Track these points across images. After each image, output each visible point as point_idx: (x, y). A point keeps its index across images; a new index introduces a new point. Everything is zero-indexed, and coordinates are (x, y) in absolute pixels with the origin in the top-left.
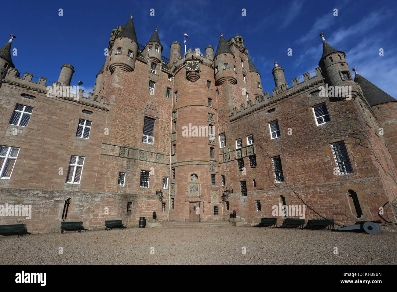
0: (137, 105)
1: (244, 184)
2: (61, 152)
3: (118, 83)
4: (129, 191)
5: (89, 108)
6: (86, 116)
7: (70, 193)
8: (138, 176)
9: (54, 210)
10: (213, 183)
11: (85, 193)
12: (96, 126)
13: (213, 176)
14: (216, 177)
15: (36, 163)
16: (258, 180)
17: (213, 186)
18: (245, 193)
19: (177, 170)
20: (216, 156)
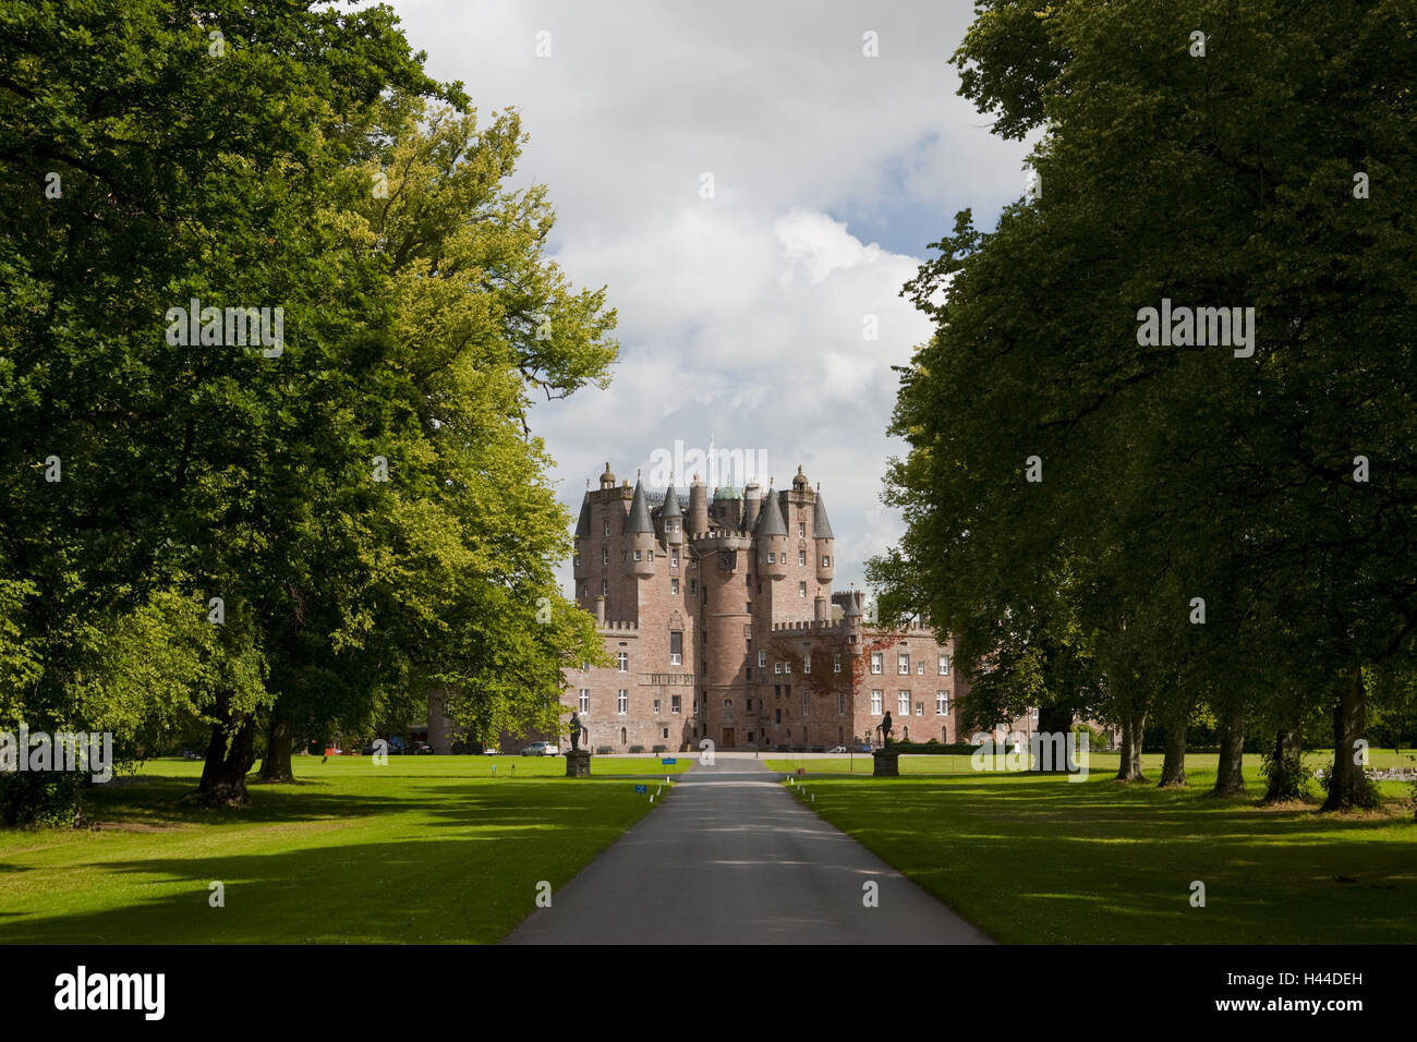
0: (661, 621)
1: (779, 711)
2: (612, 688)
3: (642, 600)
4: (664, 719)
5: (624, 640)
6: (623, 649)
7: (623, 723)
8: (670, 702)
9: (616, 736)
10: (749, 707)
11: (633, 723)
12: (632, 656)
13: (749, 702)
14: (753, 702)
15: (598, 700)
16: (790, 710)
17: (749, 713)
18: (778, 721)
19: (709, 694)
20: (753, 677)
